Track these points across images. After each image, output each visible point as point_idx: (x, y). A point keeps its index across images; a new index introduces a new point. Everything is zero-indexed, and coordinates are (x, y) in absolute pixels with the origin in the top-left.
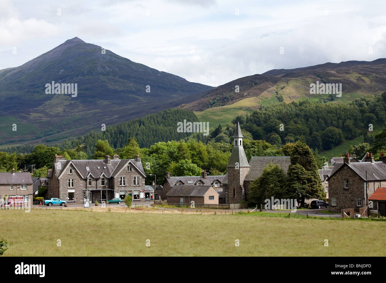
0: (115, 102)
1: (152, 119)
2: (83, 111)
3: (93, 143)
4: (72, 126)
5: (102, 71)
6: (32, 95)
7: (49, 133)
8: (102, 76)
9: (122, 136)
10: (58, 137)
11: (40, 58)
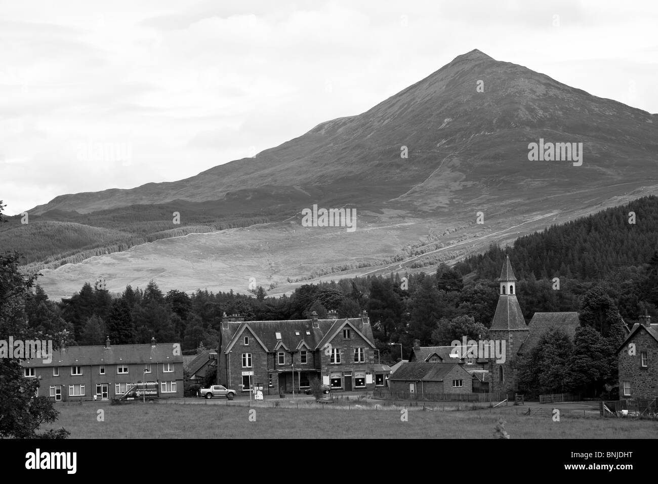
0: (556, 181)
1: (614, 216)
2: (488, 201)
3: (493, 268)
4: (465, 234)
5: (530, 117)
6: (387, 172)
7: (419, 250)
8: (528, 129)
9: (552, 253)
10: (435, 257)
11: (403, 96)
